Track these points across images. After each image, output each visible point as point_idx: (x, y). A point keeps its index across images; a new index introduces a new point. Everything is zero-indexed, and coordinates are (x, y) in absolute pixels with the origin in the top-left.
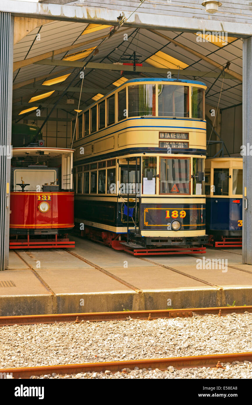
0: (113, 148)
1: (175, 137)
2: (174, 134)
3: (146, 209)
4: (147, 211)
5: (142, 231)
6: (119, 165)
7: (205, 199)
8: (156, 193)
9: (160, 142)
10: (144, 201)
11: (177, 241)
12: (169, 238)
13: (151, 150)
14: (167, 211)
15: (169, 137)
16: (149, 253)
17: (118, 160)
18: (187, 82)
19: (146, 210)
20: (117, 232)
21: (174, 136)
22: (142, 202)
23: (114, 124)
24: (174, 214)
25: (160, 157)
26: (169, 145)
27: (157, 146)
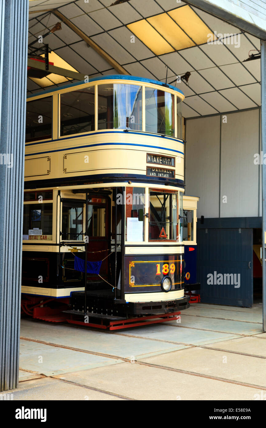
0: (46, 173)
1: (161, 162)
2: (160, 158)
3: (132, 262)
4: (134, 266)
5: (126, 295)
6: (60, 199)
7: (184, 247)
8: (144, 240)
9: (147, 167)
10: (128, 251)
11: (168, 307)
12: (162, 302)
13: (137, 179)
14: (157, 265)
15: (155, 161)
16: (125, 325)
17: (59, 192)
18: (174, 89)
19: (132, 264)
20: (57, 296)
21: (161, 160)
22: (126, 254)
23: (50, 139)
24: (165, 268)
25: (149, 188)
26: (155, 173)
27: (144, 173)
